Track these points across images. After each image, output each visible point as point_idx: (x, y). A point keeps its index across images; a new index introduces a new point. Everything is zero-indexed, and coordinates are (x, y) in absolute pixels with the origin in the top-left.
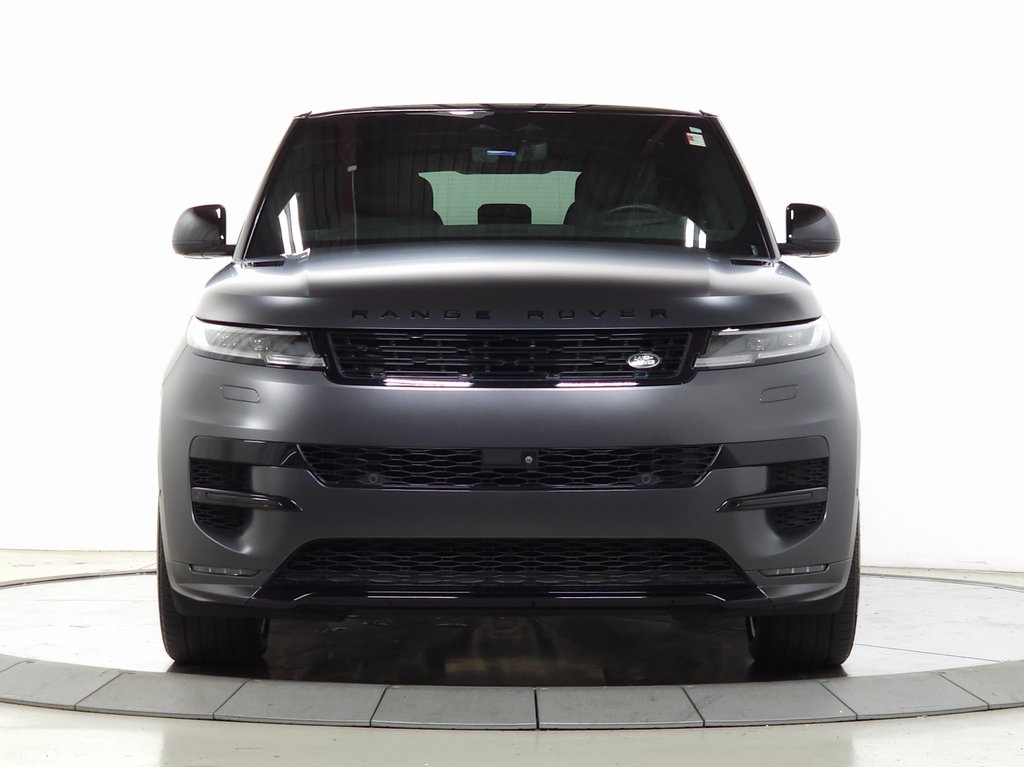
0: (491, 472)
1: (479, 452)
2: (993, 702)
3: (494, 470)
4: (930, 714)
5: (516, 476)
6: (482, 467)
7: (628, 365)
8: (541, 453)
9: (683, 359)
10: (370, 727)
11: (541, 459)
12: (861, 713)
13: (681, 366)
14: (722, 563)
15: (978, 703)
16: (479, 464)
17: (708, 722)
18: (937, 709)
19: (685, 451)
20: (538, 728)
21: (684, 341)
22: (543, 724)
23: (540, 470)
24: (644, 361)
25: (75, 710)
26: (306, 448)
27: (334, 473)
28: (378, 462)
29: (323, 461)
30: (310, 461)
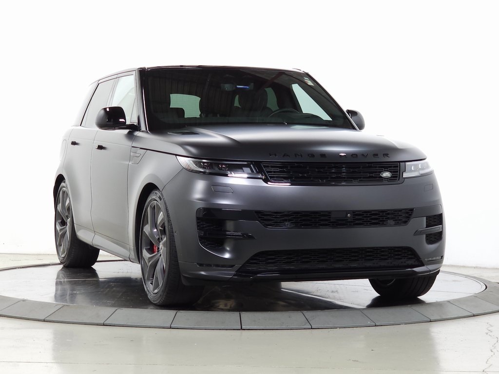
1: (330, 212)
3: (336, 220)
5: (344, 222)
6: (331, 219)
7: (381, 176)
8: (353, 213)
16: (330, 218)
19: (403, 211)
20: (242, 329)
22: (243, 327)
23: (351, 220)
24: (386, 175)
26: (257, 212)
27: (270, 223)
28: (289, 218)
29: (265, 218)
30: (259, 217)
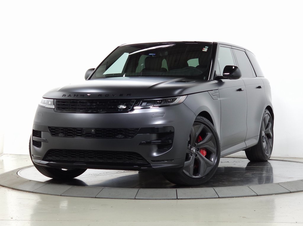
0: (85, 134)
1: (82, 129)
2: (292, 191)
4: (276, 194)
5: (90, 135)
8: (96, 129)
9: (132, 106)
10: (135, 199)
11: (95, 131)
12: (258, 194)
13: (131, 108)
15: (288, 191)
16: (82, 132)
17: (220, 196)
18: (278, 193)
20: (177, 199)
23: (95, 133)
25: (61, 196)
26: (49, 127)
27: (54, 133)
28: (62, 131)
29: (52, 130)
30: (50, 130)
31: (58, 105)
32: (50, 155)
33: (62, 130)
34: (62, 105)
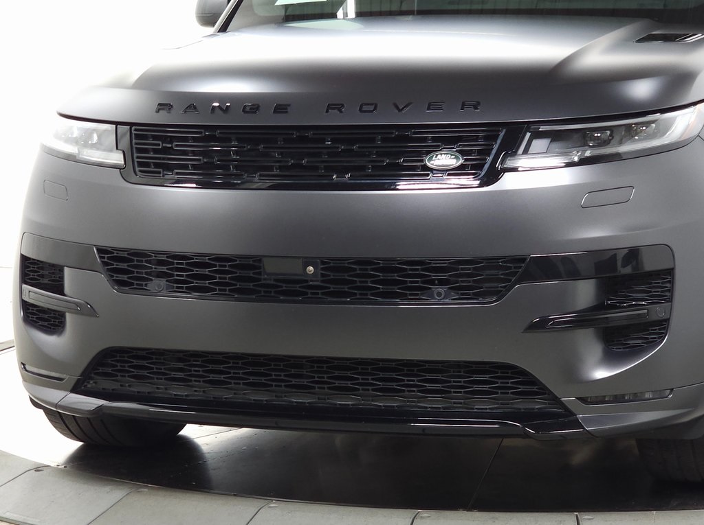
0: (272, 282)
1: (259, 261)
3: (275, 280)
5: (297, 287)
6: (263, 277)
7: (425, 165)
8: (323, 263)
9: (489, 160)
11: (322, 269)
13: (486, 166)
14: (535, 389)
16: (260, 273)
19: (485, 263)
21: (495, 138)
23: (322, 281)
24: (444, 160)
26: (101, 251)
27: (124, 277)
28: (164, 269)
29: (116, 265)
30: (105, 264)
31: (139, 150)
32: (109, 370)
33: (161, 263)
34: (155, 151)
